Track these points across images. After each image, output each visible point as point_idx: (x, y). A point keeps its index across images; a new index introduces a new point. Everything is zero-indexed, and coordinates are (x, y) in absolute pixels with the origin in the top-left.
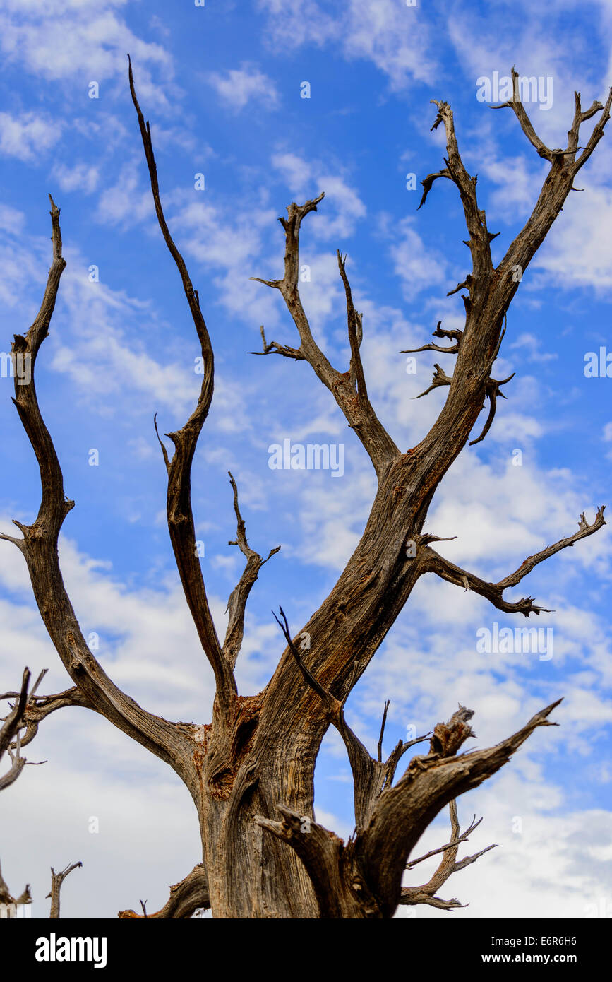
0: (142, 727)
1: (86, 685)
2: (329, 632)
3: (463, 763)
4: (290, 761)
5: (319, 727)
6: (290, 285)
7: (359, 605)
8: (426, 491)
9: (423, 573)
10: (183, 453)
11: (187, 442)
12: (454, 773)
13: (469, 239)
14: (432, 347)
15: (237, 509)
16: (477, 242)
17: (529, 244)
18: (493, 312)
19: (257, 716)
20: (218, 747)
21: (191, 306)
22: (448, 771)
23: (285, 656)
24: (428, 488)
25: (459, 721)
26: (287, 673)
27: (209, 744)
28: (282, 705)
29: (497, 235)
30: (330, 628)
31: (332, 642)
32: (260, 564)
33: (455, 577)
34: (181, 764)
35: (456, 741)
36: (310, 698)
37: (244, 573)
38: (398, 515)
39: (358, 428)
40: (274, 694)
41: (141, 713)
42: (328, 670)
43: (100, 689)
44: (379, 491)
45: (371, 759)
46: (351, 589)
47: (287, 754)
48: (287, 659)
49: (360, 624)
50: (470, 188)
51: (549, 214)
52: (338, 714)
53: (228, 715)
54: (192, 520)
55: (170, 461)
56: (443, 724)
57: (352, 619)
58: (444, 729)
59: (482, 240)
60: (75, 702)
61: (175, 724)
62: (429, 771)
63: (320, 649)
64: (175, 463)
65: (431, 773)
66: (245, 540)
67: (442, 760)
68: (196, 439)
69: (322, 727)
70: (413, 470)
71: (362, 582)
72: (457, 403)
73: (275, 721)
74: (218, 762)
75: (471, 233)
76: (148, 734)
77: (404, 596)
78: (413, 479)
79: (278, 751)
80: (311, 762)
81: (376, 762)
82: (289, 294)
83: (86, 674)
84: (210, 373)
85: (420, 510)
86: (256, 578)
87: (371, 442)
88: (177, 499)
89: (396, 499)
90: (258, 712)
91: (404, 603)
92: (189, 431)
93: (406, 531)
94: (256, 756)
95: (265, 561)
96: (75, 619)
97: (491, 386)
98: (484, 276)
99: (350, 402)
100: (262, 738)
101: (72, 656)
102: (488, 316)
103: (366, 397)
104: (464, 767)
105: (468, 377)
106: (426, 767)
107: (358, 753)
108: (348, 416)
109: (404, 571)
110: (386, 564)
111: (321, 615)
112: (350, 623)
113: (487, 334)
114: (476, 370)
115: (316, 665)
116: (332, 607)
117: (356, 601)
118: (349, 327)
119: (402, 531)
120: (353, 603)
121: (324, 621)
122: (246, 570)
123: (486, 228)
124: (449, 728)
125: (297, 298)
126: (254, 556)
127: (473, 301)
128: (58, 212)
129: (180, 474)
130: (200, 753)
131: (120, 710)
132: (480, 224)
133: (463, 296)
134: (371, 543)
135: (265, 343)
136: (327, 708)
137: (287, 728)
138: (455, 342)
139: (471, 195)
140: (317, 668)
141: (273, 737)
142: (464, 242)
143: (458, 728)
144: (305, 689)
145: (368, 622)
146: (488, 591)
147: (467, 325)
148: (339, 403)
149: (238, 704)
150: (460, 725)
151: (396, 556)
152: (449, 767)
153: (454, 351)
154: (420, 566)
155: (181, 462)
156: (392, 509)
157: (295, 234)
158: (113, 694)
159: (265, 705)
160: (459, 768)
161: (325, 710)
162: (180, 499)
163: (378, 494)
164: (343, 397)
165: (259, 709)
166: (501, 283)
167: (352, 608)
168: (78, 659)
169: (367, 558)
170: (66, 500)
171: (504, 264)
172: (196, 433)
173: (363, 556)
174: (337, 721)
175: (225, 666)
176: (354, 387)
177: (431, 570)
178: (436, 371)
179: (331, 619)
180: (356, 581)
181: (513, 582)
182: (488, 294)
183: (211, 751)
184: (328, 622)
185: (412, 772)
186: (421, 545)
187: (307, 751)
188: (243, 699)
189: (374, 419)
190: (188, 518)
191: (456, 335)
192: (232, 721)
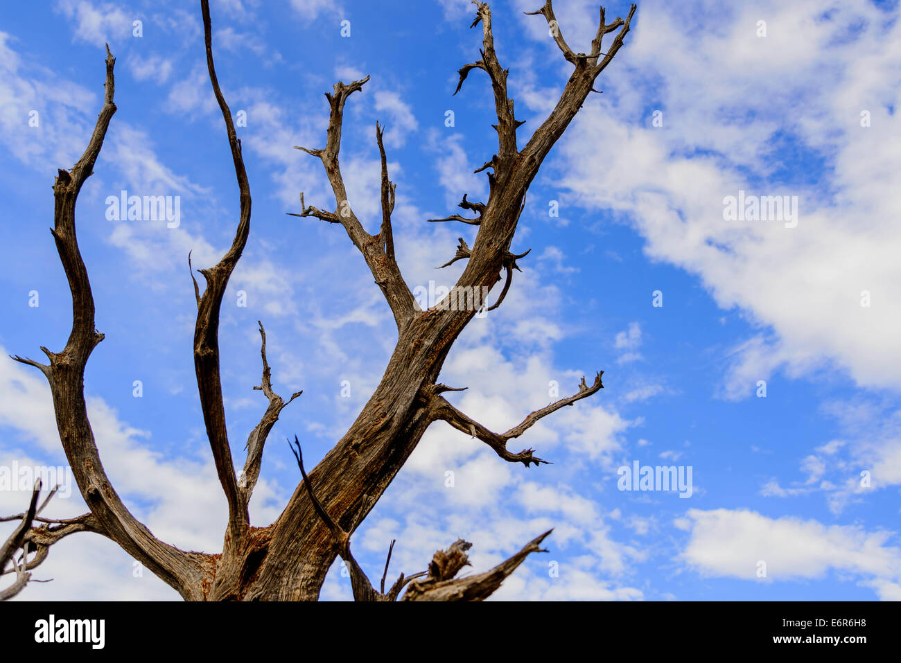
0: (152, 554)
1: (100, 511)
2: (342, 469)
3: (458, 586)
4: (296, 589)
5: (326, 559)
6: (331, 154)
7: (372, 445)
8: (443, 346)
9: (434, 420)
10: (214, 289)
11: (219, 279)
12: (449, 595)
13: (498, 123)
14: (457, 218)
15: (264, 356)
16: (504, 127)
17: (551, 133)
18: (515, 190)
19: (267, 546)
20: (227, 574)
21: (233, 153)
22: (443, 594)
23: (298, 490)
24: (444, 343)
25: (457, 549)
26: (299, 506)
27: (218, 572)
28: (292, 536)
29: (523, 123)
30: (343, 465)
31: (344, 478)
32: (282, 406)
33: (463, 426)
34: (189, 591)
35: (453, 568)
36: (319, 531)
37: (266, 414)
38: (415, 365)
39: (383, 285)
40: (285, 526)
41: (152, 540)
42: (338, 505)
43: (114, 515)
44: (399, 342)
45: (373, 590)
46: (365, 430)
47: (293, 583)
48: (300, 493)
49: (372, 463)
50: (502, 78)
51: (570, 109)
52: (345, 545)
53: (238, 544)
54: (218, 354)
55: (201, 295)
56: (442, 551)
57: (365, 457)
58: (443, 556)
59: (509, 125)
60: (88, 528)
61: (186, 553)
62: (426, 593)
63: (332, 484)
64: (205, 298)
65: (428, 596)
66: (270, 385)
67: (438, 584)
68: (227, 278)
69: (328, 559)
70: (431, 326)
71: (377, 424)
72: (476, 268)
73: (284, 551)
74: (225, 588)
75: (500, 119)
76: (158, 560)
77: (415, 440)
78: (431, 334)
79: (285, 580)
80: (315, 591)
81: (378, 593)
82: (329, 163)
83: (102, 500)
84: (246, 218)
85: (436, 362)
86: (277, 419)
87: (395, 298)
88: (204, 333)
89: (414, 351)
90: (268, 542)
91: (415, 447)
92: (222, 269)
93: (421, 380)
94: (262, 584)
95: (287, 404)
96: (95, 446)
97: (509, 259)
98: (508, 157)
99: (378, 261)
100: (270, 567)
101: (89, 482)
102: (510, 192)
103: (393, 258)
104: (459, 591)
105: (488, 245)
106: (422, 589)
107: (361, 584)
108: (375, 274)
109: (417, 417)
110: (401, 409)
111: (336, 453)
112: (363, 461)
113: (508, 209)
114: (496, 240)
115: (327, 499)
116: (346, 446)
117: (370, 440)
118: (382, 192)
119: (418, 380)
120: (367, 443)
121: (337, 458)
122: (268, 411)
123: (513, 115)
124: (447, 554)
125: (337, 167)
126: (276, 399)
127: (497, 179)
128: (114, 61)
129: (210, 309)
130: (208, 581)
131: (132, 536)
132: (508, 112)
133: (488, 173)
134: (388, 389)
135: (304, 208)
136: (334, 538)
137: (295, 559)
138: (478, 214)
139: (502, 85)
140: (328, 503)
141: (280, 566)
142: (492, 126)
143: (455, 556)
144: (315, 522)
145: (380, 462)
146: (494, 441)
147: (490, 200)
148: (367, 262)
149: (249, 533)
150: (458, 552)
151: (410, 402)
152: (445, 590)
153: (477, 223)
154: (431, 414)
155: (211, 297)
156: (410, 360)
157: (340, 109)
158: (127, 521)
159: (275, 536)
160: (454, 590)
161: (332, 541)
162: (207, 333)
163: (398, 345)
164: (372, 257)
165: (269, 539)
166: (524, 165)
167: (365, 448)
168: (95, 484)
169: (383, 402)
170: (96, 332)
171: (528, 148)
172: (228, 272)
173: (379, 401)
174: (343, 552)
175: (239, 496)
176: (383, 249)
177: (442, 417)
178: (460, 244)
179: (345, 456)
180: (371, 423)
181: (516, 434)
182: (511, 173)
183: (219, 578)
184: (342, 459)
185: (410, 595)
186: (434, 394)
187: (313, 580)
188: (254, 529)
189: (399, 278)
190: (214, 351)
191: (480, 208)
192: (242, 550)
